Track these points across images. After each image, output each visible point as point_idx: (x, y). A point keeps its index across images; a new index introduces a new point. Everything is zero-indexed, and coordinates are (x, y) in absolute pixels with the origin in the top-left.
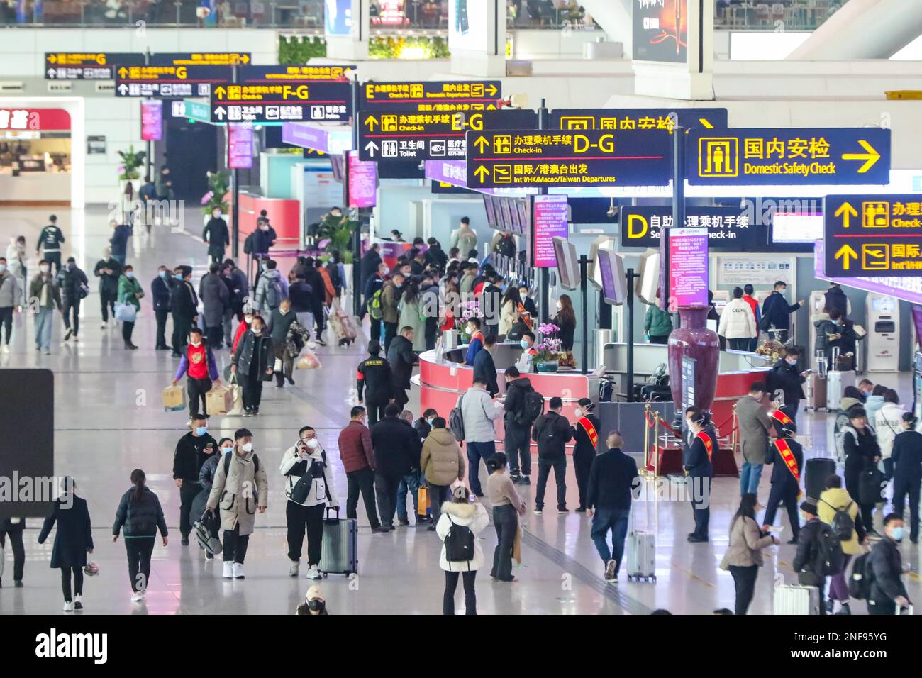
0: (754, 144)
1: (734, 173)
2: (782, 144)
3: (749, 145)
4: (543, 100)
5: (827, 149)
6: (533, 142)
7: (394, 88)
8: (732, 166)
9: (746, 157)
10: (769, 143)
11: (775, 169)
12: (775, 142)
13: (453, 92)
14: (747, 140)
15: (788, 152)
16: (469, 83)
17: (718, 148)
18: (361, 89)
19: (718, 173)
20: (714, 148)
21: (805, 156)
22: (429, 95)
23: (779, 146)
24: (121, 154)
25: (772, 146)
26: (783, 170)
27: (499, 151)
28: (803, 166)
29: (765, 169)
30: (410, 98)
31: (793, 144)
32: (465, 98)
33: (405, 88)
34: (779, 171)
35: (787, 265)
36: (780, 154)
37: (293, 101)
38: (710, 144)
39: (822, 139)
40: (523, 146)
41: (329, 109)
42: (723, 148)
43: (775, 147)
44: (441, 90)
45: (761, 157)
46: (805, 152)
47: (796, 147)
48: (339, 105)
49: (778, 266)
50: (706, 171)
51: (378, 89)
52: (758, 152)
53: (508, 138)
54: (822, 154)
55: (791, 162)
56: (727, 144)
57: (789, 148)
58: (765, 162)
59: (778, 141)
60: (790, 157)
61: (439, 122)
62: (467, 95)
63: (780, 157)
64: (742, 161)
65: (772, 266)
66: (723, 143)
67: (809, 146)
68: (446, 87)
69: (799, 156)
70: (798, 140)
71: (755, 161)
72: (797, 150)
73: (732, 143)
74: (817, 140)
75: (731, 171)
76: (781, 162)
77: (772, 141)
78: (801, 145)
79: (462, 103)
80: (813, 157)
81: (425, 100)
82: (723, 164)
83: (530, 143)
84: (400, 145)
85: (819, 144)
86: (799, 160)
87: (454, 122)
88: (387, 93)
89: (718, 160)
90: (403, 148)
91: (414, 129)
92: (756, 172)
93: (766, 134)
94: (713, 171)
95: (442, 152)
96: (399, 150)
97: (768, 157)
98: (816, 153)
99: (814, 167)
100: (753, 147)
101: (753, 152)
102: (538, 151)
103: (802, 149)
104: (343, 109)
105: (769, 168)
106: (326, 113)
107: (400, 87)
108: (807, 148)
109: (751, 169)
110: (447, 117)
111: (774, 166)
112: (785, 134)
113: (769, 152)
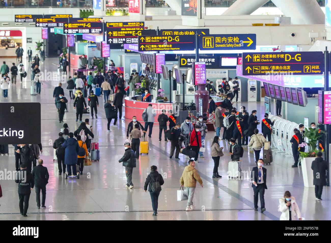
0: (218, 39)
1: (213, 47)
2: (226, 38)
3: (217, 39)
4: (158, 27)
5: (238, 40)
6: (157, 38)
7: (114, 24)
8: (212, 45)
9: (216, 42)
10: (222, 38)
11: (223, 46)
12: (224, 38)
13: (131, 25)
14: (216, 38)
15: (228, 41)
16: (135, 22)
17: (208, 40)
18: (105, 24)
19: (208, 47)
20: (207, 40)
21: (232, 42)
22: (124, 26)
23: (225, 39)
24: (36, 43)
25: (223, 39)
26: (226, 46)
27: (147, 41)
28: (232, 45)
29: (221, 46)
30: (119, 27)
31: (229, 39)
32: (134, 26)
33: (118, 24)
34: (225, 46)
35: (226, 72)
36: (225, 41)
37: (86, 28)
38: (206, 39)
39: (237, 37)
40: (154, 40)
41: (96, 30)
42: (209, 40)
43: (224, 40)
44: (127, 24)
45: (220, 42)
46: (232, 41)
47: (230, 39)
48: (99, 29)
49: (223, 72)
50: (205, 46)
51: (110, 24)
52: (219, 41)
53: (150, 38)
54: (237, 41)
55: (228, 44)
56: (211, 39)
57: (228, 40)
58: (221, 44)
59: (225, 38)
60: (228, 42)
61: (129, 33)
62: (135, 26)
63: (226, 42)
64: (215, 43)
65: (221, 73)
66: (209, 39)
67: (233, 39)
68: (129, 24)
69: (231, 42)
70: (230, 37)
71: (218, 43)
72: (230, 40)
73: (212, 38)
74: (236, 37)
75: (212, 46)
76: (226, 44)
77: (223, 38)
78: (231, 39)
79: (133, 28)
80: (235, 42)
81: (123, 27)
82: (210, 44)
83: (156, 39)
84: (118, 40)
85: (236, 39)
86: (231, 43)
87: (133, 33)
88: (112, 26)
89: (208, 43)
90: (119, 40)
91: (122, 35)
92: (219, 46)
93: (222, 36)
94: (207, 46)
95: (130, 42)
96: (118, 41)
97: (222, 42)
98: (235, 41)
99: (235, 45)
100: (218, 40)
101: (218, 41)
102: (158, 41)
103: (231, 40)
104: (100, 30)
105: (222, 45)
106: (95, 31)
107: (116, 24)
108: (233, 40)
109: (217, 46)
110: (131, 32)
111: (224, 45)
112: (227, 36)
113: (222, 41)
